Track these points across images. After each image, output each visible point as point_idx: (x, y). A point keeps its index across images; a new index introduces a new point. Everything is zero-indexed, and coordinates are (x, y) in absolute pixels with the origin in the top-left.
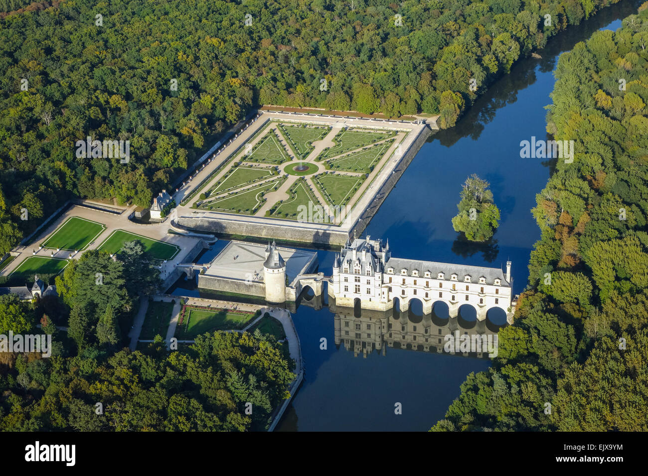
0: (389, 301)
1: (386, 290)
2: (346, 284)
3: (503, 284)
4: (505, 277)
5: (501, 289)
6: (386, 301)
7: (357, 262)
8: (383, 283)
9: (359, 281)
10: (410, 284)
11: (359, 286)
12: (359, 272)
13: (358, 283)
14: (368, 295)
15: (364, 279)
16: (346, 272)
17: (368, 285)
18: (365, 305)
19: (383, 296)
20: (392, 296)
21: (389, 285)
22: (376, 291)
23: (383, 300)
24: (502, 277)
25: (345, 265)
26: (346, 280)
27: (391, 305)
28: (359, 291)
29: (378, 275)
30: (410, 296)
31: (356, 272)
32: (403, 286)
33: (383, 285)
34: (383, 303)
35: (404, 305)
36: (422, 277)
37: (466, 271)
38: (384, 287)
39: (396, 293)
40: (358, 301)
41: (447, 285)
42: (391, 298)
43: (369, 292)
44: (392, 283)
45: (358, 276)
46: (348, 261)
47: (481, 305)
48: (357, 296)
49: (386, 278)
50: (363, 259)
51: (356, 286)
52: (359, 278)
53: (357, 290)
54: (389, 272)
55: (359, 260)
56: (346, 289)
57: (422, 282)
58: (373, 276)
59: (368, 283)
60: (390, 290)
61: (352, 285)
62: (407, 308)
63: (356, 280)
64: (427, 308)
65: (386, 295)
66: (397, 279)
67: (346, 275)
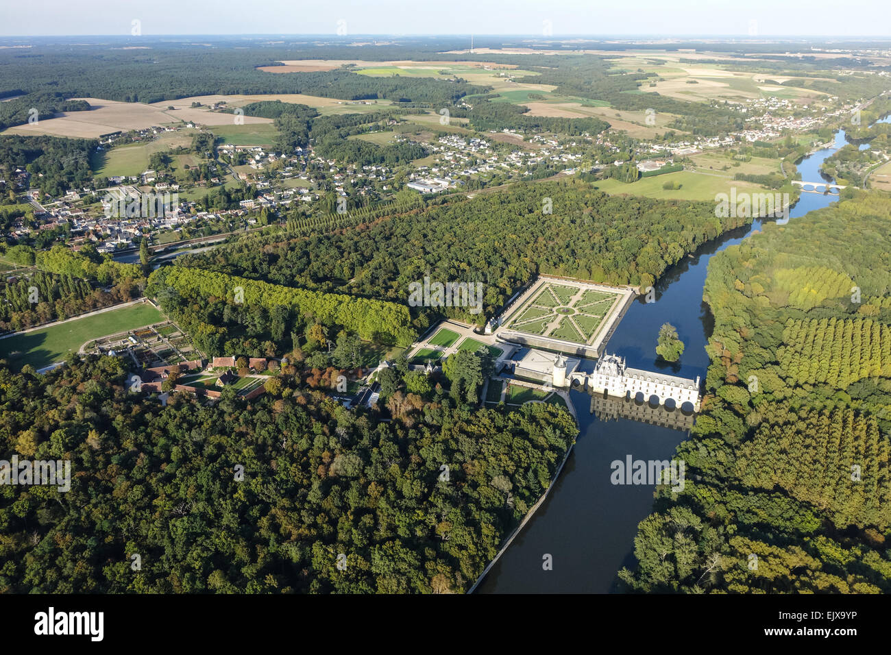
0: (624, 392)
1: (623, 386)
2: (601, 380)
7: (608, 368)
8: (622, 381)
10: (638, 384)
11: (608, 382)
12: (609, 374)
13: (607, 380)
14: (613, 387)
15: (611, 378)
16: (601, 373)
17: (613, 382)
18: (609, 393)
22: (617, 385)
23: (621, 391)
25: (601, 369)
26: (601, 378)
27: (625, 394)
29: (620, 377)
30: (637, 390)
31: (607, 374)
32: (633, 384)
33: (622, 383)
34: (620, 393)
35: (633, 395)
36: (646, 380)
39: (629, 388)
40: (606, 391)
41: (660, 386)
42: (626, 390)
44: (627, 382)
45: (608, 376)
46: (602, 367)
47: (679, 399)
48: (606, 387)
49: (624, 379)
50: (612, 367)
51: (606, 382)
53: (607, 384)
54: (626, 376)
56: (600, 383)
57: (645, 383)
58: (617, 377)
60: (626, 386)
61: (604, 381)
62: (634, 397)
63: (606, 378)
64: (646, 398)
65: (623, 388)
66: (630, 381)
67: (601, 375)
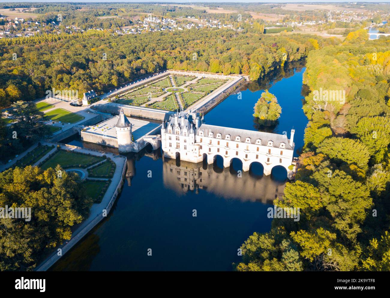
0: (200, 156)
1: (197, 147)
2: (170, 142)
3: (287, 147)
4: (289, 142)
5: (285, 152)
6: (198, 156)
7: (178, 126)
8: (195, 142)
9: (179, 140)
10: (215, 144)
11: (179, 143)
12: (179, 134)
13: (178, 141)
14: (185, 150)
15: (182, 139)
16: (170, 133)
17: (185, 143)
18: (182, 158)
19: (195, 152)
20: (202, 152)
21: (201, 144)
22: (190, 147)
23: (195, 155)
24: (287, 142)
25: (169, 128)
26: (170, 139)
27: (201, 159)
28: (179, 147)
29: (191, 135)
30: (214, 153)
31: (177, 133)
32: (209, 145)
33: (195, 144)
34: (195, 157)
35: (210, 160)
36: (224, 139)
37: (257, 135)
39: (205, 150)
40: (178, 155)
41: (242, 146)
42: (202, 154)
43: (185, 148)
45: (178, 136)
46: (172, 124)
47: (268, 163)
48: (177, 151)
49: (198, 138)
50: (182, 124)
51: (177, 143)
53: (178, 147)
54: (200, 134)
55: (179, 124)
56: (170, 146)
57: (223, 143)
59: (185, 141)
60: (201, 147)
61: (174, 142)
62: (212, 162)
63: (177, 139)
64: (227, 163)
65: (198, 151)
66: (206, 140)
67: (170, 135)
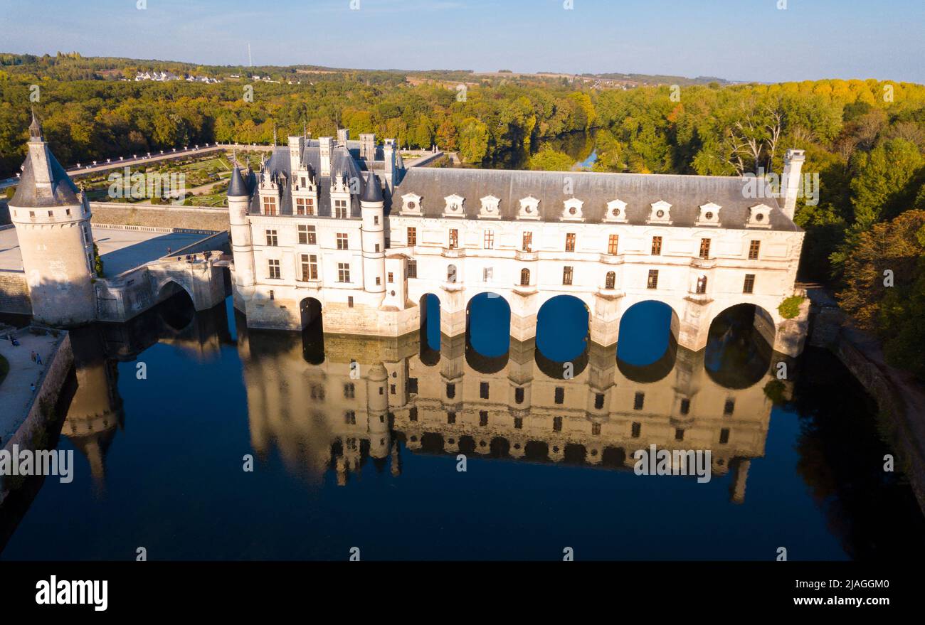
0: (408, 305)
1: (397, 267)
2: (273, 253)
4: (781, 202)
6: (401, 305)
7: (305, 175)
9: (313, 241)
10: (474, 246)
11: (314, 258)
12: (310, 210)
13: (308, 249)
14: (344, 285)
15: (327, 233)
16: (270, 212)
17: (343, 252)
18: (331, 322)
19: (390, 287)
20: (417, 289)
21: (409, 252)
22: (366, 267)
23: (390, 301)
25: (267, 190)
26: (272, 240)
27: (412, 320)
28: (314, 274)
31: (300, 209)
32: (450, 254)
33: (389, 251)
34: (388, 309)
35: (453, 320)
36: (512, 219)
38: (392, 257)
39: (430, 280)
40: (312, 308)
42: (415, 297)
43: (344, 276)
44: (416, 248)
45: (307, 222)
46: (276, 173)
48: (308, 290)
49: (398, 226)
51: (304, 258)
52: (312, 228)
53: (309, 272)
54: (406, 209)
55: (309, 170)
56: (275, 272)
57: (509, 235)
58: (357, 214)
59: (343, 244)
60: (411, 270)
61: (290, 253)
62: (461, 328)
63: (302, 239)
64: (523, 323)
65: (397, 285)
67: (273, 223)
